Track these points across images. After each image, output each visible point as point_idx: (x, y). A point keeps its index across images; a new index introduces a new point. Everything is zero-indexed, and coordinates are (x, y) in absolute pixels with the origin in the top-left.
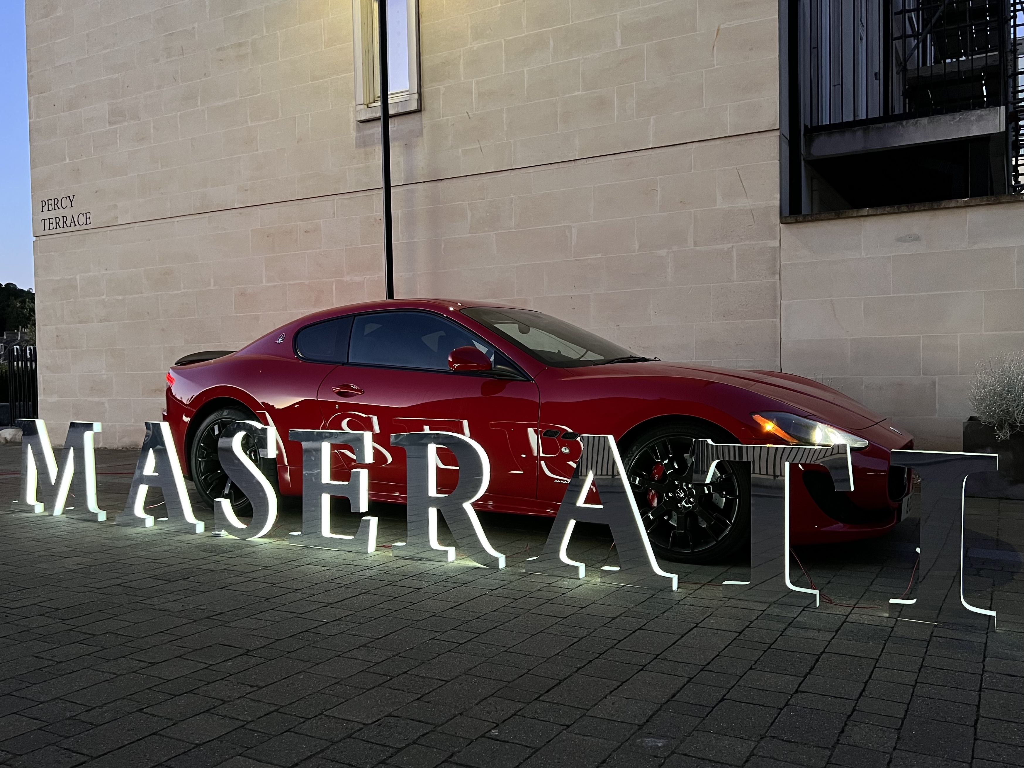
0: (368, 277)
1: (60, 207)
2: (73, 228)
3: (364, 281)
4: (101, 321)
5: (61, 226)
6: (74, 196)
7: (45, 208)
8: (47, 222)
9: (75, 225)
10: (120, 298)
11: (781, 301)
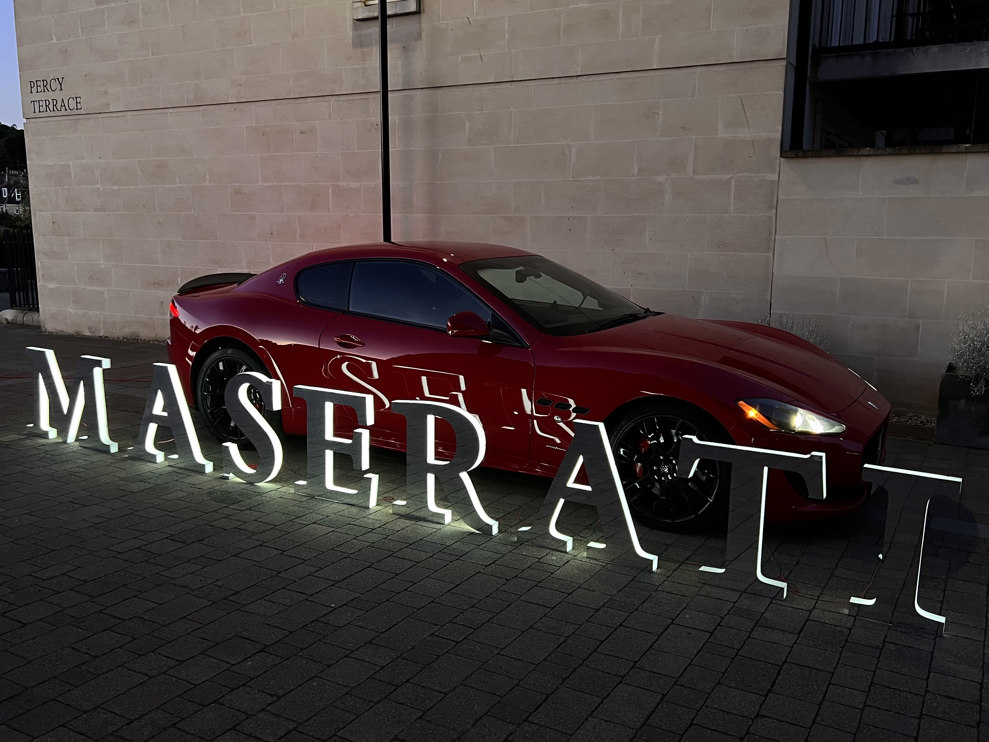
0: (364, 183)
1: (49, 89)
2: (63, 112)
3: (360, 187)
4: (97, 210)
5: (52, 110)
6: (63, 78)
7: (34, 90)
8: (37, 105)
9: (66, 110)
10: (115, 188)
11: (776, 236)
